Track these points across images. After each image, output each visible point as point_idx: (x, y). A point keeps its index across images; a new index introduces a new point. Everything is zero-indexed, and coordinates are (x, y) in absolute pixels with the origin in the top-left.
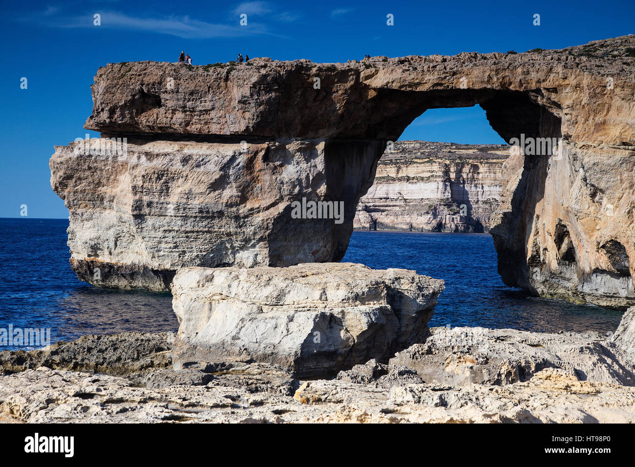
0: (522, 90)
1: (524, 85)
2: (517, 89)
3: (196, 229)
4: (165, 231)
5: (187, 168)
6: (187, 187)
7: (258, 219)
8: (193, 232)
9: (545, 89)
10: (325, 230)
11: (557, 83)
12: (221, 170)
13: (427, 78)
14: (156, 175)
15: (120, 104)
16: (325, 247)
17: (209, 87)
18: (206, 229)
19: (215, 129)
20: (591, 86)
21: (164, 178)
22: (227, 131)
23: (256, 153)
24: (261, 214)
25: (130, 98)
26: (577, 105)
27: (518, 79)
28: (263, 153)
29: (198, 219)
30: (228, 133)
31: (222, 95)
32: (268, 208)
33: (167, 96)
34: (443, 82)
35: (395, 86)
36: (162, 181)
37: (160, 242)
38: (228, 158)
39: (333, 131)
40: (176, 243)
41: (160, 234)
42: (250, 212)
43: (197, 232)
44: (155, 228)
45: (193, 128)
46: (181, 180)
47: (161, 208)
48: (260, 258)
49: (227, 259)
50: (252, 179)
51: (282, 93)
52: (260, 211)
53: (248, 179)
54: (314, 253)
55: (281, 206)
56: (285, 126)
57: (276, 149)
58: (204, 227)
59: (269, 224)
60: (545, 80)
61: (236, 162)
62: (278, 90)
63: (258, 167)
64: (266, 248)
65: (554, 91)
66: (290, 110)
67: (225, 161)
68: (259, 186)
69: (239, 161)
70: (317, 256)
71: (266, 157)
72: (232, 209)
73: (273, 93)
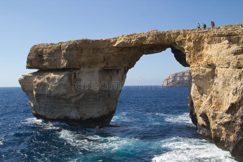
0: (169, 43)
1: (170, 41)
2: (167, 43)
3: (54, 104)
4: (46, 105)
5: (49, 82)
6: (49, 89)
7: (73, 100)
9: (177, 41)
11: (181, 38)
12: (59, 82)
13: (132, 41)
14: (40, 85)
15: (32, 59)
16: (103, 110)
17: (55, 51)
18: (58, 104)
19: (58, 67)
20: (194, 38)
21: (42, 85)
23: (71, 75)
24: (74, 98)
26: (189, 48)
27: (166, 38)
28: (73, 75)
29: (54, 100)
30: (62, 68)
31: (59, 54)
32: (76, 96)
35: (121, 45)
36: (42, 87)
37: (45, 109)
38: (61, 77)
40: (49, 109)
41: (44, 106)
42: (71, 98)
44: (43, 104)
46: (47, 86)
47: (43, 96)
48: (77, 115)
49: (67, 115)
50: (71, 85)
51: (79, 51)
52: (73, 97)
53: (69, 85)
54: (99, 112)
55: (82, 95)
56: (84, 65)
57: (79, 73)
58: (57, 103)
59: (78, 102)
60: (176, 38)
61: (64, 79)
62: (77, 50)
63: (73, 80)
64: (78, 111)
65: (180, 42)
66: (83, 57)
67: (60, 79)
68: (73, 87)
69: (66, 78)
70: (100, 114)
71: (75, 76)
72: (64, 97)
73: (75, 52)
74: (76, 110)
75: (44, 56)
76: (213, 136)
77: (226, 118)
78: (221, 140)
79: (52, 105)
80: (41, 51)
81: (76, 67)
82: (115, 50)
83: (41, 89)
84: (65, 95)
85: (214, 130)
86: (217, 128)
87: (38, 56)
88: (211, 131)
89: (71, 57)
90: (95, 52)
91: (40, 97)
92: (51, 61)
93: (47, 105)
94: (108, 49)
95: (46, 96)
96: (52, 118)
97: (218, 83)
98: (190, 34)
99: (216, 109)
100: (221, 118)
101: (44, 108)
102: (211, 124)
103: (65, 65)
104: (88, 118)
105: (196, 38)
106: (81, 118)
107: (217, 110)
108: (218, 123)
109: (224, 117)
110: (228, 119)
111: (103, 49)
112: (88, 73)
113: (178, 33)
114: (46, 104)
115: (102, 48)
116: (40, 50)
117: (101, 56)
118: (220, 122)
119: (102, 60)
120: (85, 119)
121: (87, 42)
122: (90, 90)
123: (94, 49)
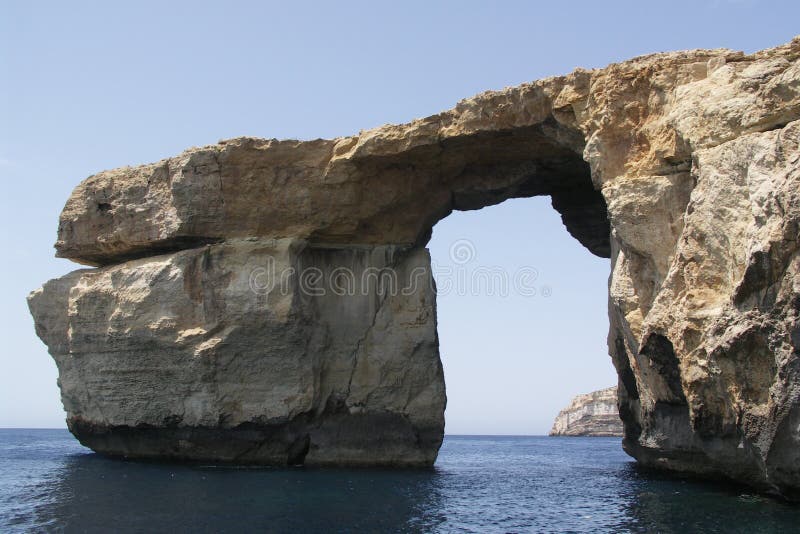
0: (530, 124)
1: (533, 116)
2: (524, 124)
3: (132, 368)
4: (103, 373)
5: (118, 286)
7: (198, 350)
8: (130, 372)
9: (556, 110)
10: (301, 367)
11: (570, 98)
12: (152, 285)
14: (88, 300)
15: (75, 219)
16: (304, 391)
17: (149, 181)
18: (143, 368)
21: (97, 302)
23: (195, 260)
24: (203, 343)
25: (84, 211)
28: (202, 259)
29: (132, 354)
30: (165, 237)
31: (162, 190)
32: (210, 335)
34: (427, 133)
35: (369, 151)
36: (95, 307)
37: (101, 388)
38: (160, 269)
40: (115, 388)
41: (99, 378)
42: (189, 341)
43: (135, 372)
44: (95, 370)
46: (113, 303)
47: (98, 343)
48: (209, 407)
49: (176, 410)
50: (192, 296)
51: (226, 176)
52: (200, 339)
53: (187, 296)
54: (288, 401)
55: (227, 331)
56: (237, 223)
57: (221, 254)
58: (141, 365)
59: (211, 357)
60: (554, 97)
61: (172, 274)
62: (219, 172)
63: (199, 278)
64: (213, 392)
65: (568, 111)
66: (240, 199)
67: (157, 273)
68: (201, 305)
69: (176, 272)
70: (292, 405)
71: (208, 264)
72: (166, 338)
73: (212, 177)
74: (204, 389)
75: (113, 203)
76: (692, 413)
77: (736, 324)
78: (725, 422)
79: (124, 373)
80: (104, 190)
81: (211, 233)
82: (350, 175)
83: (93, 315)
85: (696, 385)
86: (705, 374)
87: (95, 208)
88: (686, 392)
89: (197, 196)
90: (281, 181)
91: (86, 347)
92: (132, 216)
93: (109, 372)
94: (326, 169)
95: (106, 339)
96: (122, 423)
97: (701, 203)
98: (599, 76)
99: (700, 302)
100: (719, 331)
101: (98, 385)
102: (683, 366)
103: (176, 224)
104: (250, 420)
105: (620, 81)
106: (222, 418)
107: (703, 305)
108: (709, 350)
109: (732, 319)
110: (746, 323)
111: (311, 169)
112: (255, 252)
113: (560, 82)
114: (104, 369)
115: (308, 167)
116: (104, 184)
117: (301, 195)
118: (716, 346)
119: (305, 209)
120: (236, 425)
121: (255, 147)
122: (259, 314)
123: (278, 170)
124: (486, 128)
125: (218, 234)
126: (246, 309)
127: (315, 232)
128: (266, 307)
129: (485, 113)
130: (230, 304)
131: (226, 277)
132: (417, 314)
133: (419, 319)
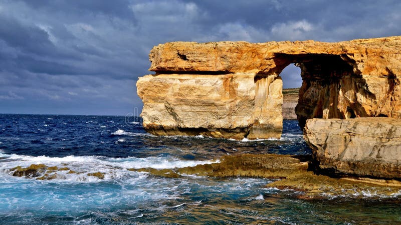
2: (336, 54)
4: (188, 111)
5: (198, 85)
6: (199, 93)
7: (228, 106)
8: (200, 111)
9: (348, 54)
12: (213, 86)
14: (185, 88)
17: (208, 52)
19: (210, 69)
22: (215, 70)
23: (227, 79)
25: (173, 56)
28: (230, 79)
29: (202, 106)
30: (216, 71)
32: (231, 102)
33: (189, 55)
34: (305, 50)
35: (285, 52)
38: (216, 81)
39: (257, 71)
42: (225, 103)
43: (202, 111)
45: (201, 69)
46: (196, 90)
47: (187, 102)
49: (213, 123)
52: (228, 103)
53: (224, 89)
55: (238, 101)
56: (239, 68)
58: (205, 110)
61: (219, 82)
63: (228, 85)
64: (229, 118)
65: (352, 55)
66: (241, 61)
67: (215, 82)
68: (228, 92)
69: (221, 82)
70: (249, 122)
71: (231, 81)
72: (217, 102)
73: (235, 54)
74: (227, 118)
79: (197, 112)
81: (231, 71)
84: (218, 100)
90: (253, 56)
93: (190, 111)
94: (267, 54)
95: (191, 101)
104: (238, 126)
111: (263, 54)
112: (245, 77)
117: (258, 61)
119: (258, 65)
120: (234, 128)
121: (247, 45)
122: (247, 96)
123: (253, 53)
124: (324, 53)
125: (233, 71)
126: (244, 95)
127: (260, 72)
128: (248, 94)
129: (325, 49)
130: (239, 93)
131: (237, 85)
132: (278, 96)
133: (279, 97)
